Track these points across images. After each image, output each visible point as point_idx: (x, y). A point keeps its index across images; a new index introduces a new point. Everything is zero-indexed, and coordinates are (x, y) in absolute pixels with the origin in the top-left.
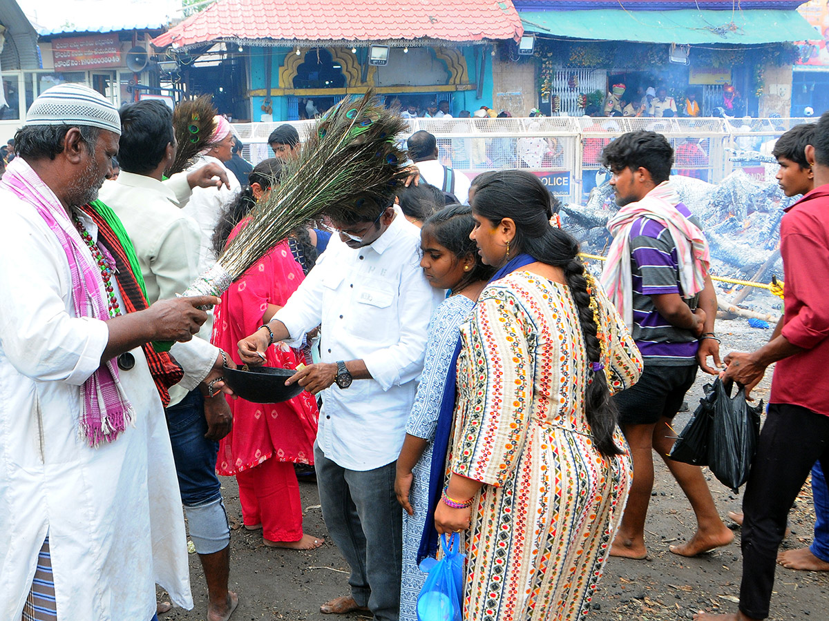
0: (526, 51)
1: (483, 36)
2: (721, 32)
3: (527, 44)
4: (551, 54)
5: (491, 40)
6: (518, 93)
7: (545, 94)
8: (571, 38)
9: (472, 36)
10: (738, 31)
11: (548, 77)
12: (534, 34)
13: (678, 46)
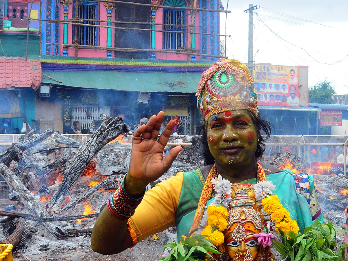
0: (45, 94)
1: (12, 85)
2: (172, 85)
3: (45, 90)
4: (69, 97)
5: (16, 88)
6: (52, 119)
7: (67, 121)
8: (74, 88)
9: (5, 85)
10: (183, 85)
11: (68, 110)
12: (50, 85)
13: (143, 93)
